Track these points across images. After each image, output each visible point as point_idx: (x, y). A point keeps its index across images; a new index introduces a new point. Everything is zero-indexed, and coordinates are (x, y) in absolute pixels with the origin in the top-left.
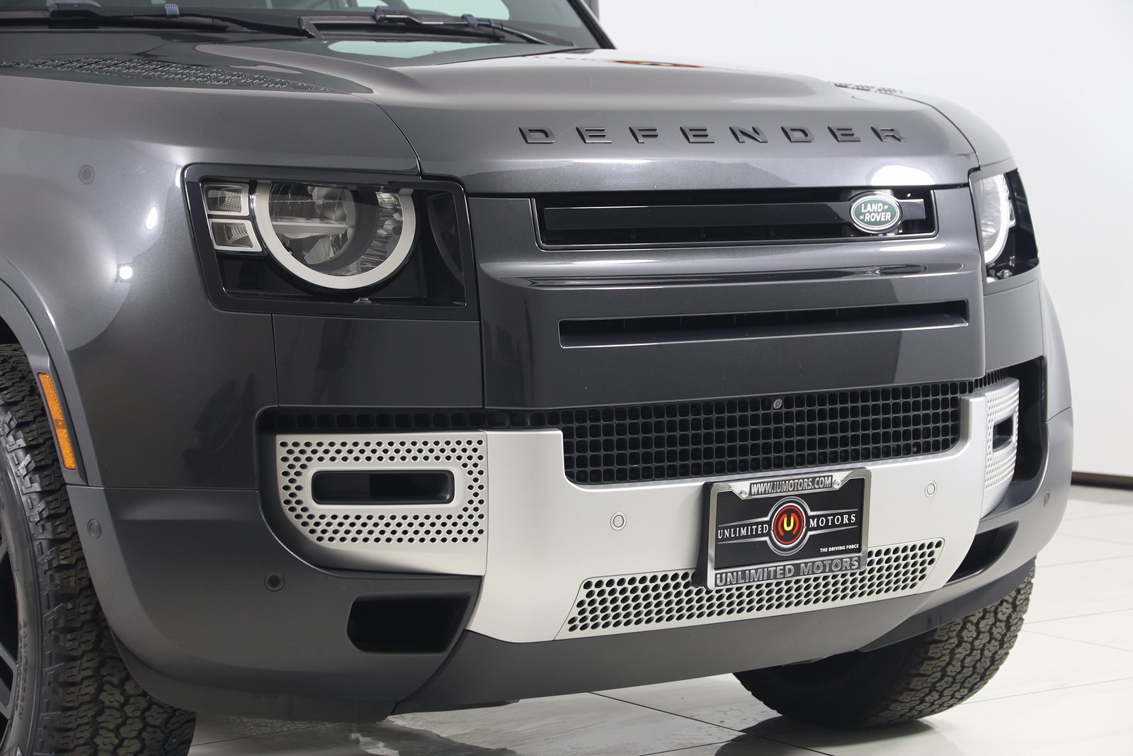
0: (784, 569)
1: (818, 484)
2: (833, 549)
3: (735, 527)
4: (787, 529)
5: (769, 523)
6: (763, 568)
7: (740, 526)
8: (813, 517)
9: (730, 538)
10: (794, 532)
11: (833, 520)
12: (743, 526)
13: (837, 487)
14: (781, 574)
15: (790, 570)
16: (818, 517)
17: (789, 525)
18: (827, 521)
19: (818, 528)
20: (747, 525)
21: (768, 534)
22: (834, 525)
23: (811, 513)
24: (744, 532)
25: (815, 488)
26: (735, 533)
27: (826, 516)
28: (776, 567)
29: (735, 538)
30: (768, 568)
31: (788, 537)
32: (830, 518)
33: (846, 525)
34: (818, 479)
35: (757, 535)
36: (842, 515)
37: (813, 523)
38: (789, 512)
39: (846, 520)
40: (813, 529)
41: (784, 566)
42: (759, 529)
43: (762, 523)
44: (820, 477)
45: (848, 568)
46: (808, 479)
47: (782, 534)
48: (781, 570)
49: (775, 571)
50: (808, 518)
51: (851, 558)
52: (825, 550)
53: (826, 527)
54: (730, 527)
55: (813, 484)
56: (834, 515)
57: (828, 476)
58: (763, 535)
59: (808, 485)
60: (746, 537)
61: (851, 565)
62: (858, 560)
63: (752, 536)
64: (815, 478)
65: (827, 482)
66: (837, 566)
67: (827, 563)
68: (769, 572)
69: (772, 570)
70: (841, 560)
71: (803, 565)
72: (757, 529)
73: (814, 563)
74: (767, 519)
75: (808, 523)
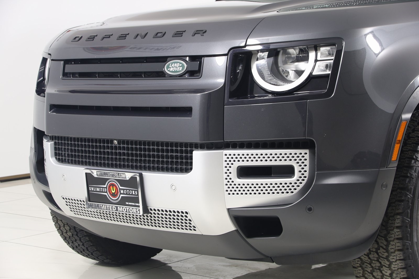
0: (112, 207)
1: (120, 176)
2: (130, 204)
3: (95, 187)
4: (114, 192)
5: (106, 188)
6: (105, 205)
7: (97, 187)
8: (122, 189)
9: (93, 191)
10: (116, 194)
11: (129, 192)
12: (98, 187)
13: (128, 179)
14: (111, 209)
15: (114, 209)
16: (124, 189)
17: (113, 190)
18: (127, 192)
19: (124, 194)
21: (106, 192)
22: (129, 194)
23: (121, 188)
24: (98, 190)
25: (119, 178)
26: (95, 189)
27: (126, 190)
28: (109, 206)
29: (95, 191)
30: (106, 205)
31: (114, 195)
32: (128, 191)
33: (134, 195)
34: (120, 174)
35: (102, 192)
36: (132, 190)
37: (122, 192)
38: (113, 185)
39: (134, 193)
40: (122, 194)
41: (112, 206)
42: (103, 190)
43: (104, 188)
44: (121, 173)
45: (136, 213)
46: (117, 173)
47: (112, 193)
48: (111, 207)
49: (109, 207)
50: (120, 189)
51: (136, 209)
52: (127, 203)
53: (127, 194)
54: (93, 187)
55: (119, 176)
56: (129, 190)
57: (124, 174)
58: (104, 192)
59: (117, 176)
60: (99, 192)
61: (137, 212)
62: (139, 210)
63: (101, 192)
64: (119, 174)
65: (124, 176)
66: (131, 210)
67: (128, 209)
68: (107, 207)
69: (108, 206)
70: (133, 208)
71: (119, 208)
72: (102, 189)
73: (123, 207)
74: (105, 186)
75: (120, 191)
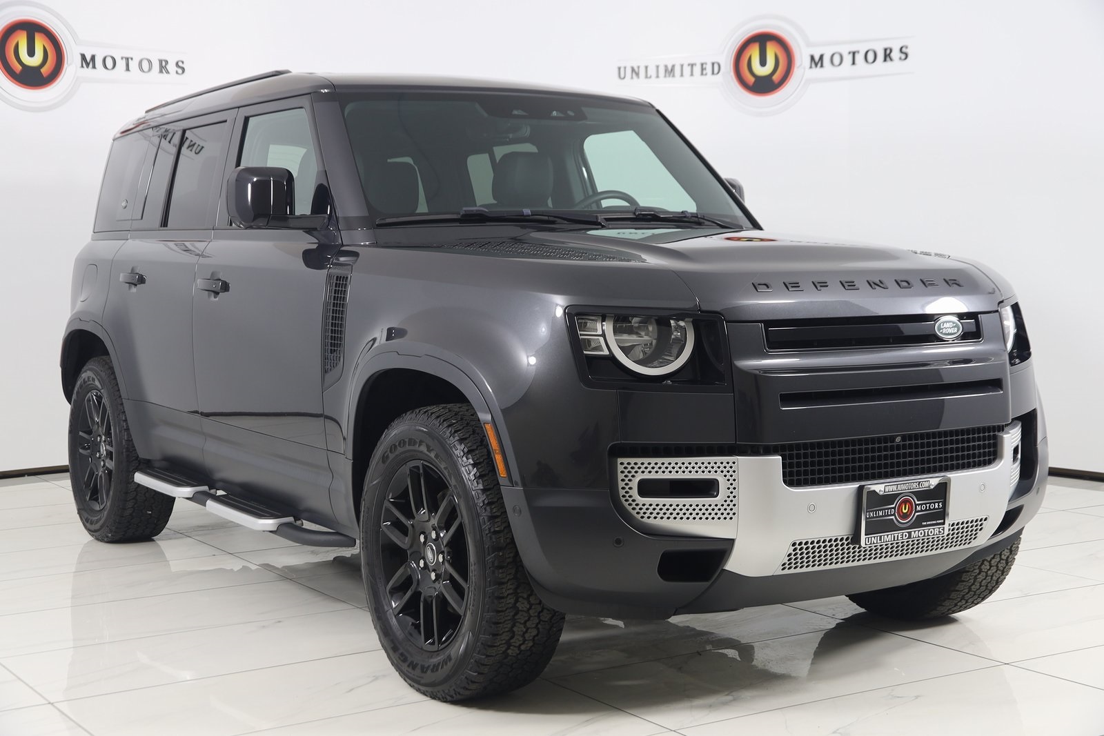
0: (903, 535)
1: (922, 486)
2: (928, 523)
3: (876, 511)
4: (904, 511)
5: (894, 508)
6: (891, 534)
7: (878, 510)
8: (919, 505)
9: (873, 517)
10: (908, 514)
12: (880, 510)
13: (932, 487)
14: (901, 537)
15: (906, 536)
16: (922, 504)
17: (905, 509)
18: (926, 507)
19: (922, 511)
20: (882, 510)
21: (894, 515)
22: (930, 509)
23: (917, 503)
24: (881, 514)
25: (920, 488)
26: (876, 514)
27: (925, 504)
28: (898, 533)
29: (876, 517)
30: (893, 534)
31: (905, 516)
32: (928, 505)
33: (937, 509)
35: (888, 515)
36: (934, 503)
37: (919, 508)
38: (906, 502)
39: (937, 506)
40: (919, 511)
41: (902, 533)
43: (891, 508)
44: (923, 481)
45: (938, 534)
46: (916, 482)
47: (901, 514)
48: (901, 535)
49: (898, 536)
50: (916, 505)
51: (939, 528)
52: (925, 523)
53: (926, 510)
54: (873, 511)
56: (930, 503)
57: (927, 481)
58: (891, 515)
59: (916, 486)
60: (882, 516)
61: (940, 532)
62: (943, 530)
63: (885, 516)
64: (920, 482)
65: (926, 484)
66: (931, 532)
67: (926, 531)
68: (894, 537)
69: (896, 535)
70: (934, 529)
71: (913, 533)
72: (888, 512)
73: (919, 531)
74: (893, 506)
75: (916, 508)
